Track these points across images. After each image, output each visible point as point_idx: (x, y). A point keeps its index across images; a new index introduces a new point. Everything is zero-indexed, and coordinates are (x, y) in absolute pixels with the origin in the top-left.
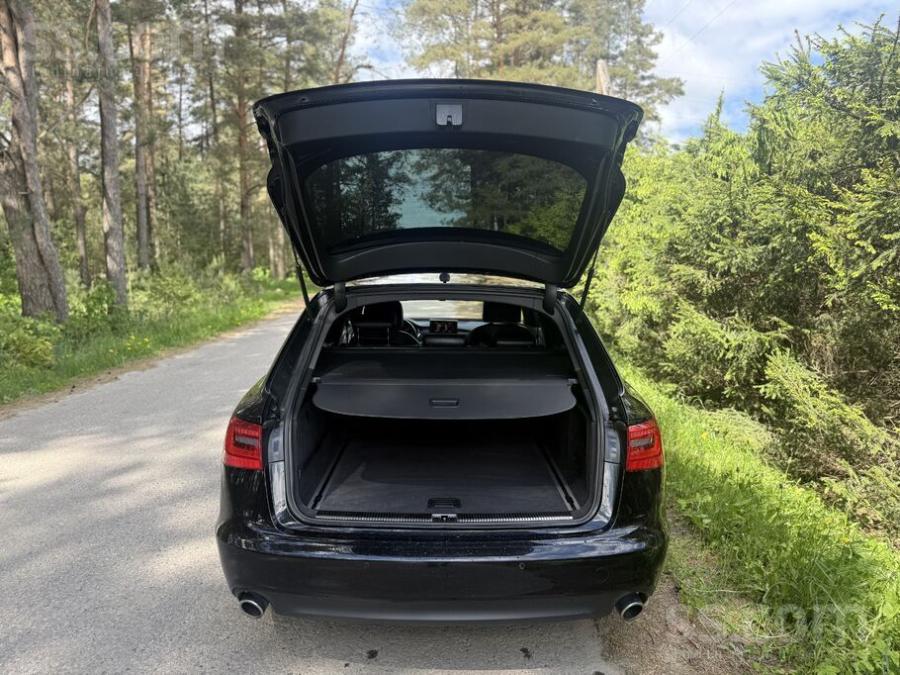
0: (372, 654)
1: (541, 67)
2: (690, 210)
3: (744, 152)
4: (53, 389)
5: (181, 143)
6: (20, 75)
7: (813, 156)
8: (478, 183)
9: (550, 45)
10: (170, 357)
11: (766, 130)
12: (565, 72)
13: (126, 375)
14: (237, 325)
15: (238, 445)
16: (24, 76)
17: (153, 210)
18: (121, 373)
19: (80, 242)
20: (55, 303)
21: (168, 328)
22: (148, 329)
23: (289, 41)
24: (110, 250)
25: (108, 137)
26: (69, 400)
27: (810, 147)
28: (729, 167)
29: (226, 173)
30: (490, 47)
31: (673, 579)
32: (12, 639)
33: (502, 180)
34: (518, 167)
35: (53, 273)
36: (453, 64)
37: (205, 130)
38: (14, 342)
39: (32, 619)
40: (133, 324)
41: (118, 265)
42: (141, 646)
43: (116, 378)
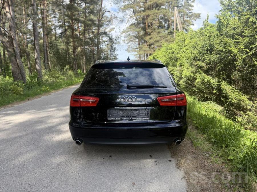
0: (110, 156)
1: (158, 10)
2: (199, 46)
3: (215, 29)
4: (23, 100)
5: (56, 35)
6: (10, 14)
7: (234, 29)
8: (141, 44)
9: (161, 3)
10: (55, 92)
11: (221, 22)
12: (165, 11)
13: (43, 97)
14: (73, 84)
15: (74, 101)
16: (12, 14)
17: (48, 54)
18: (42, 96)
19: (28, 63)
20: (22, 78)
21: (54, 85)
22: (48, 85)
23: (85, 4)
24: (37, 63)
25: (36, 32)
26: (27, 103)
27: (233, 26)
28: (210, 33)
29: (69, 43)
30: (143, 5)
31: (191, 140)
32: (16, 154)
33: (147, 43)
34: (152, 39)
35: (22, 70)
36: (132, 10)
37: (62, 31)
38: (12, 88)
39: (21, 150)
40: (44, 84)
41: (40, 67)
42: (50, 155)
43: (40, 97)
